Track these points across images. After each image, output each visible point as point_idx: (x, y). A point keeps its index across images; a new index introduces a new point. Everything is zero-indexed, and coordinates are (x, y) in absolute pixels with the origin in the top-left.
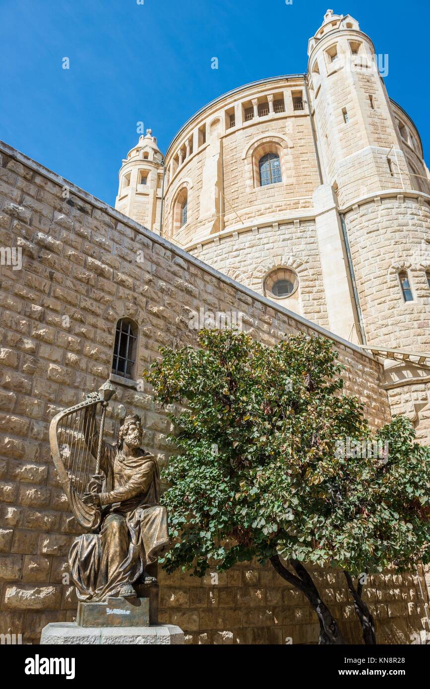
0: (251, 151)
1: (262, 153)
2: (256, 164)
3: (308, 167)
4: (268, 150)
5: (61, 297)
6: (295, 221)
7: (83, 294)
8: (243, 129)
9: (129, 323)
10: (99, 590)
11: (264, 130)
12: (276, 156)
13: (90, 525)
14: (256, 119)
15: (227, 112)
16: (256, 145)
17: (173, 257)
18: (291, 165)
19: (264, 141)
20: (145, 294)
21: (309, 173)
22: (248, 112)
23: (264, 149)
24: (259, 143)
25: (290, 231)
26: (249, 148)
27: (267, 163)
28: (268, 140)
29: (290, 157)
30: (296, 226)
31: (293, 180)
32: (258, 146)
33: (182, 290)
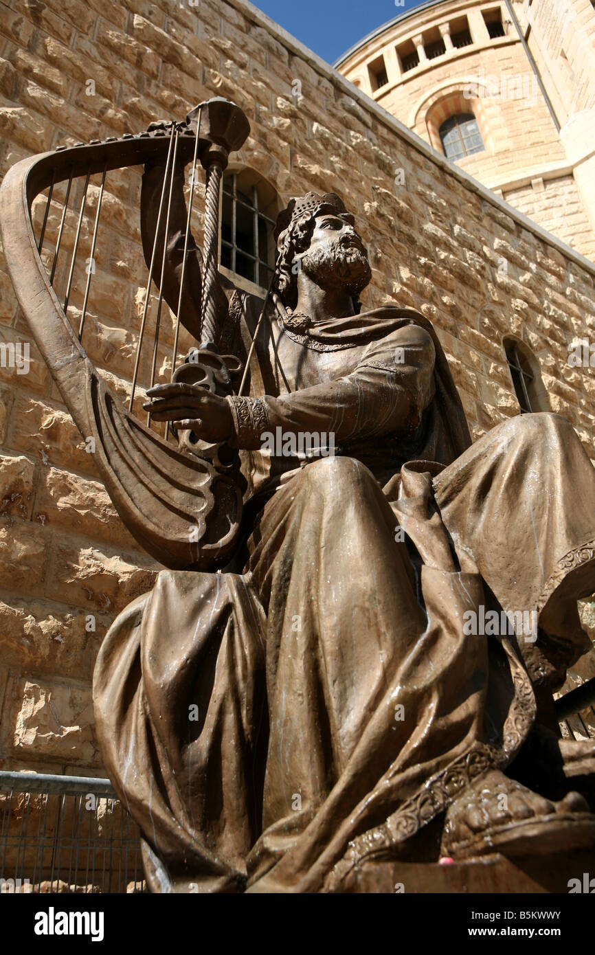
0: (423, 114)
1: (443, 115)
2: (435, 133)
3: (533, 119)
4: (452, 109)
5: (65, 61)
6: (533, 182)
7: (127, 83)
8: (404, 83)
9: (253, 188)
10: (289, 830)
11: (441, 77)
12: (470, 117)
13: (194, 534)
14: (424, 63)
15: (370, 67)
16: (430, 102)
17: (337, 97)
18: (500, 120)
19: (445, 93)
20: (286, 134)
21: (536, 128)
22: (408, 58)
23: (445, 107)
24: (435, 98)
25: (527, 199)
26: (419, 110)
27: (455, 130)
28: (451, 90)
29: (495, 110)
30: (535, 189)
31: (508, 144)
32: (435, 104)
33: (369, 160)
